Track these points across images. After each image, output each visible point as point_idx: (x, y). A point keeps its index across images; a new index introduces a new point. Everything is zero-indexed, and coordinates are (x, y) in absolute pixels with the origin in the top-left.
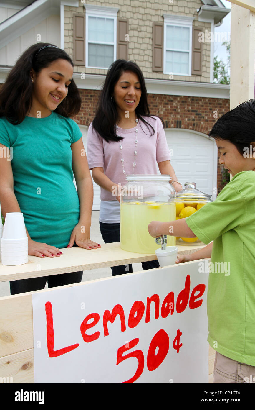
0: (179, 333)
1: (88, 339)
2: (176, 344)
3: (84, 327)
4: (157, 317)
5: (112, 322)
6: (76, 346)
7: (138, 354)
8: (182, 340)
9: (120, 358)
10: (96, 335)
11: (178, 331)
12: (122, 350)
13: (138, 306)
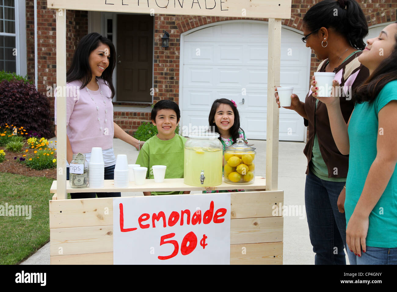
0: (205, 237)
1: (143, 227)
2: (203, 243)
3: (140, 220)
4: (188, 223)
5: (158, 221)
6: (136, 229)
7: (175, 243)
8: (207, 241)
9: (162, 243)
10: (147, 226)
11: (204, 235)
12: (163, 238)
13: (175, 215)
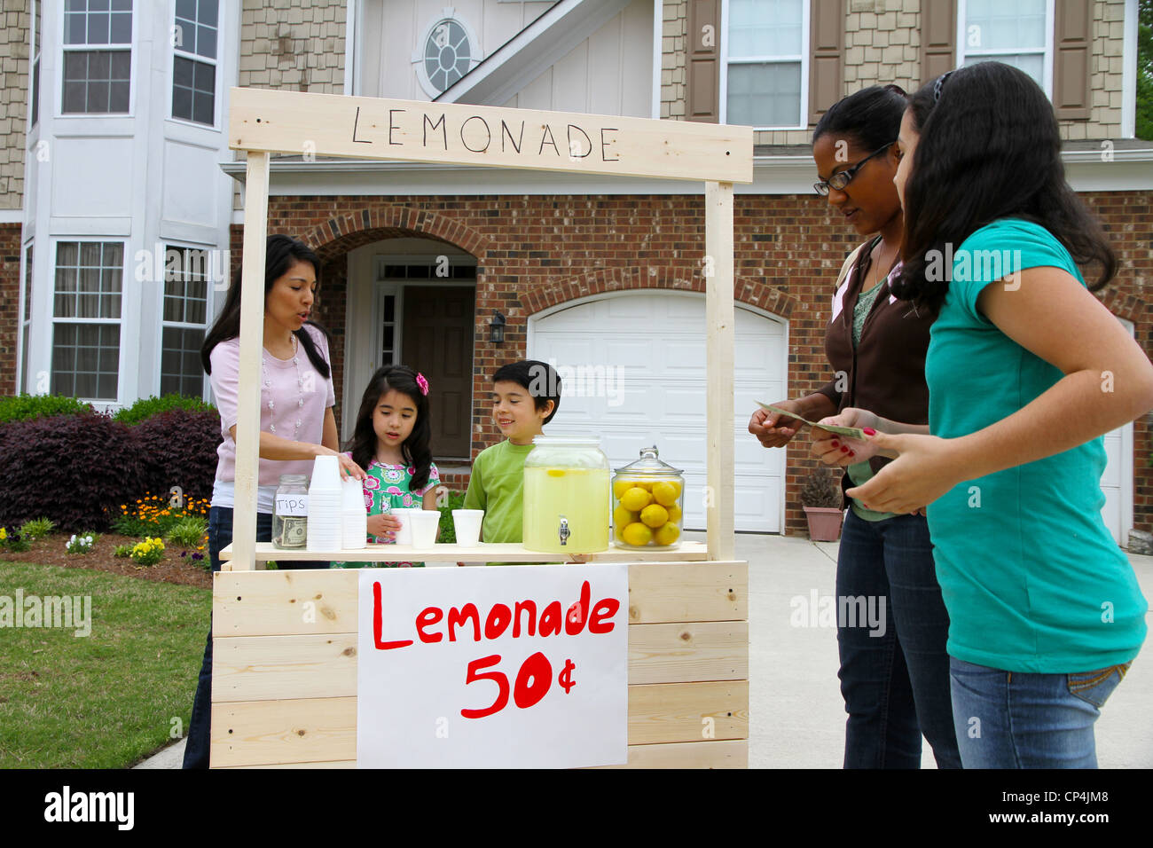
0: (570, 666)
1: (426, 638)
2: (564, 679)
3: (421, 622)
4: (532, 632)
5: (461, 625)
6: (410, 643)
7: (500, 678)
8: (574, 676)
9: (471, 677)
10: (437, 637)
11: (568, 662)
12: (473, 666)
13: (500, 612)
